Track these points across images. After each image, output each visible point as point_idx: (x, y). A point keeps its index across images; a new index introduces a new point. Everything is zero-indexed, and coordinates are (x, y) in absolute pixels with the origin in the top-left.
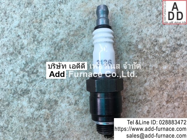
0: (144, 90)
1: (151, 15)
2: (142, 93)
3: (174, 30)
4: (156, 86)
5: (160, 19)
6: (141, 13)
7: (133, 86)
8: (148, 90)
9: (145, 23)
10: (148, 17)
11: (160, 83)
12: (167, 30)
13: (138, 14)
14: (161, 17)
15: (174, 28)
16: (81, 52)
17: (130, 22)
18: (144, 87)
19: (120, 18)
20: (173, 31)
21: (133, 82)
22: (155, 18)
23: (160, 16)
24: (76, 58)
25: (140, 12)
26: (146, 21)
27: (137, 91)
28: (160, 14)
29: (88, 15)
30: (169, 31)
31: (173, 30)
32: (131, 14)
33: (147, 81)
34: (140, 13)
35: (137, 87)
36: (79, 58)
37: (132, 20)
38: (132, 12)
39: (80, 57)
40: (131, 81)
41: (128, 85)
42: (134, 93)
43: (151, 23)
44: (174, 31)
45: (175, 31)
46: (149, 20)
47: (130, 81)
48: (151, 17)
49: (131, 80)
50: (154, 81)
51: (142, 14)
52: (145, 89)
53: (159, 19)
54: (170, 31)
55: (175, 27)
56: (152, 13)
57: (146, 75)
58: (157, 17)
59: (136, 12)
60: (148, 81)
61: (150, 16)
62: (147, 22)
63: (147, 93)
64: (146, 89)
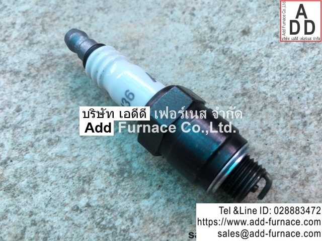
0: (135, 212)
1: (227, 88)
2: (126, 215)
3: (256, 132)
4: (162, 218)
5: (239, 103)
6: (212, 77)
7: (119, 191)
8: (142, 216)
9: (209, 96)
10: (220, 90)
11: (173, 217)
12: (242, 127)
13: (204, 76)
14: (243, 99)
15: (257, 129)
16: (76, 87)
17: (185, 82)
18: (139, 206)
19: (172, 69)
20: (253, 133)
21: (123, 184)
22: (231, 96)
23: (241, 98)
24: (63, 90)
25: (211, 75)
26: (213, 94)
27: (121, 204)
28: (243, 95)
29: (126, 41)
30: (245, 129)
31: (253, 131)
32: (194, 72)
33: (151, 197)
34: (210, 77)
35: (126, 197)
36: (66, 94)
37: (190, 80)
38: (197, 69)
39: (70, 94)
40: (123, 181)
41: (113, 184)
42: (112, 206)
43: (220, 100)
44: (255, 135)
45: (257, 136)
46: (219, 95)
47: (121, 179)
48: (225, 91)
49: (125, 178)
50: (164, 205)
51: (212, 80)
52: (138, 210)
53: (237, 102)
54: (247, 130)
55: (261, 130)
56: (229, 87)
57: (157, 185)
58: (236, 96)
59: (203, 72)
60: (153, 200)
61: (225, 89)
62: (213, 97)
63: (137, 220)
64: (139, 212)
